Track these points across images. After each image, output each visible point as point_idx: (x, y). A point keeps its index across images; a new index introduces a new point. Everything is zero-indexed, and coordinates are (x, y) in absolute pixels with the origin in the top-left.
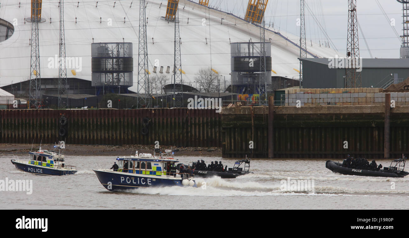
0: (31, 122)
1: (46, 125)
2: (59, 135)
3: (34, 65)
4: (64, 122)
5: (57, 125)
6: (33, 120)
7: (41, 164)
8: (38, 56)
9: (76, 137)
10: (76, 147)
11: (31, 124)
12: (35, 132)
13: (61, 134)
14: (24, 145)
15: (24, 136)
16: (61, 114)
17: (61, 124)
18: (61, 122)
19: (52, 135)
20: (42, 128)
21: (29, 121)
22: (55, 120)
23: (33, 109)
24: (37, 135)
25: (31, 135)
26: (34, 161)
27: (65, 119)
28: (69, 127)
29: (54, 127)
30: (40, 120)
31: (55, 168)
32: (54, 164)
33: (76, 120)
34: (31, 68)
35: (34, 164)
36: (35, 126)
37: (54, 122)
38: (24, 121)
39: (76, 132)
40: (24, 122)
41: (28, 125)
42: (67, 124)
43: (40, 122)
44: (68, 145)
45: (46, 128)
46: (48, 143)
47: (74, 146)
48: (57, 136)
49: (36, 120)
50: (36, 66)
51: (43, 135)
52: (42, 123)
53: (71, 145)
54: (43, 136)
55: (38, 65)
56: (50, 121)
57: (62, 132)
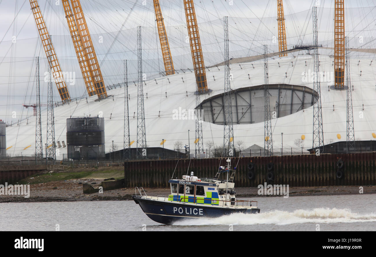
0: (311, 166)
1: (325, 169)
2: (337, 178)
3: (317, 115)
4: (341, 165)
5: (335, 168)
6: (313, 164)
7: (194, 200)
8: (320, 107)
9: (352, 179)
10: (352, 188)
11: (311, 168)
12: (315, 175)
13: (338, 177)
14: (304, 188)
15: (304, 180)
16: (338, 158)
17: (339, 167)
18: (338, 165)
19: (330, 177)
20: (321, 172)
21: (309, 165)
22: (333, 164)
23: (313, 154)
24: (316, 178)
25: (311, 179)
26: (180, 194)
27: (342, 162)
28: (345, 169)
29: (331, 171)
30: (319, 164)
31: (221, 205)
32: (220, 198)
33: (352, 163)
34: (314, 118)
35: (180, 201)
36: (314, 169)
37: (331, 165)
38: (304, 165)
39: (352, 175)
40: (304, 167)
41: (308, 169)
42: (343, 167)
43: (319, 166)
44: (345, 187)
45: (325, 171)
46: (326, 185)
47: (350, 187)
48: (335, 179)
49: (316, 164)
50: (318, 116)
51: (321, 177)
52: (321, 166)
53: (347, 186)
54: (321, 179)
55: (320, 115)
56: (328, 164)
57: (339, 175)
